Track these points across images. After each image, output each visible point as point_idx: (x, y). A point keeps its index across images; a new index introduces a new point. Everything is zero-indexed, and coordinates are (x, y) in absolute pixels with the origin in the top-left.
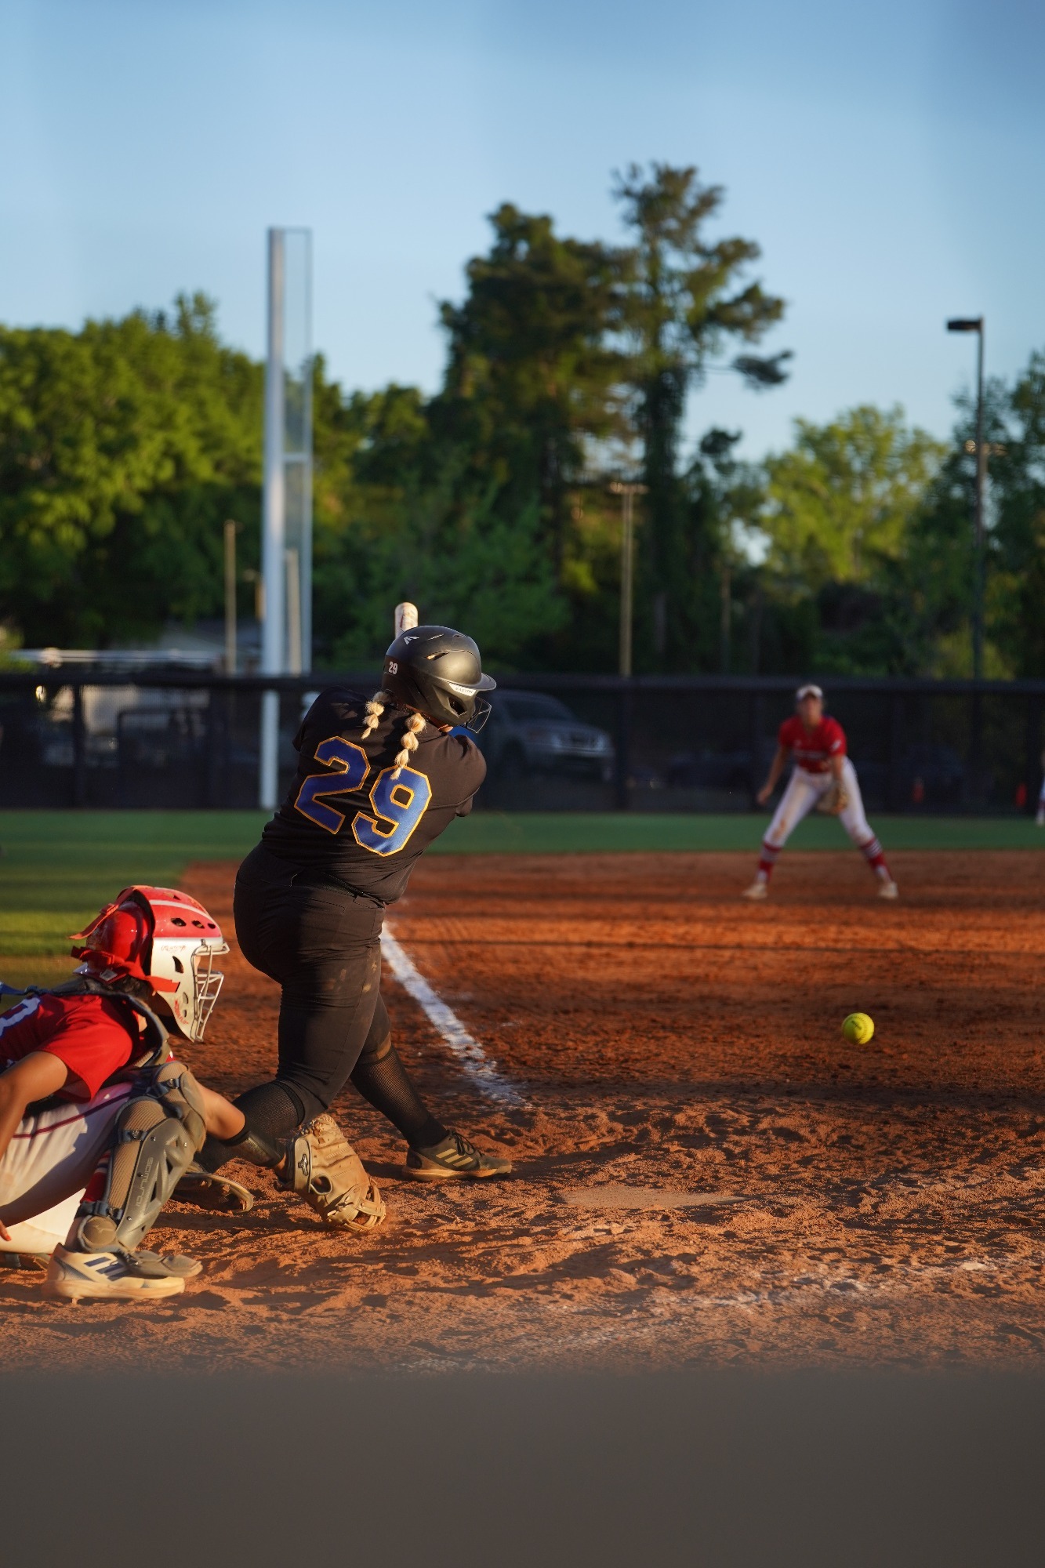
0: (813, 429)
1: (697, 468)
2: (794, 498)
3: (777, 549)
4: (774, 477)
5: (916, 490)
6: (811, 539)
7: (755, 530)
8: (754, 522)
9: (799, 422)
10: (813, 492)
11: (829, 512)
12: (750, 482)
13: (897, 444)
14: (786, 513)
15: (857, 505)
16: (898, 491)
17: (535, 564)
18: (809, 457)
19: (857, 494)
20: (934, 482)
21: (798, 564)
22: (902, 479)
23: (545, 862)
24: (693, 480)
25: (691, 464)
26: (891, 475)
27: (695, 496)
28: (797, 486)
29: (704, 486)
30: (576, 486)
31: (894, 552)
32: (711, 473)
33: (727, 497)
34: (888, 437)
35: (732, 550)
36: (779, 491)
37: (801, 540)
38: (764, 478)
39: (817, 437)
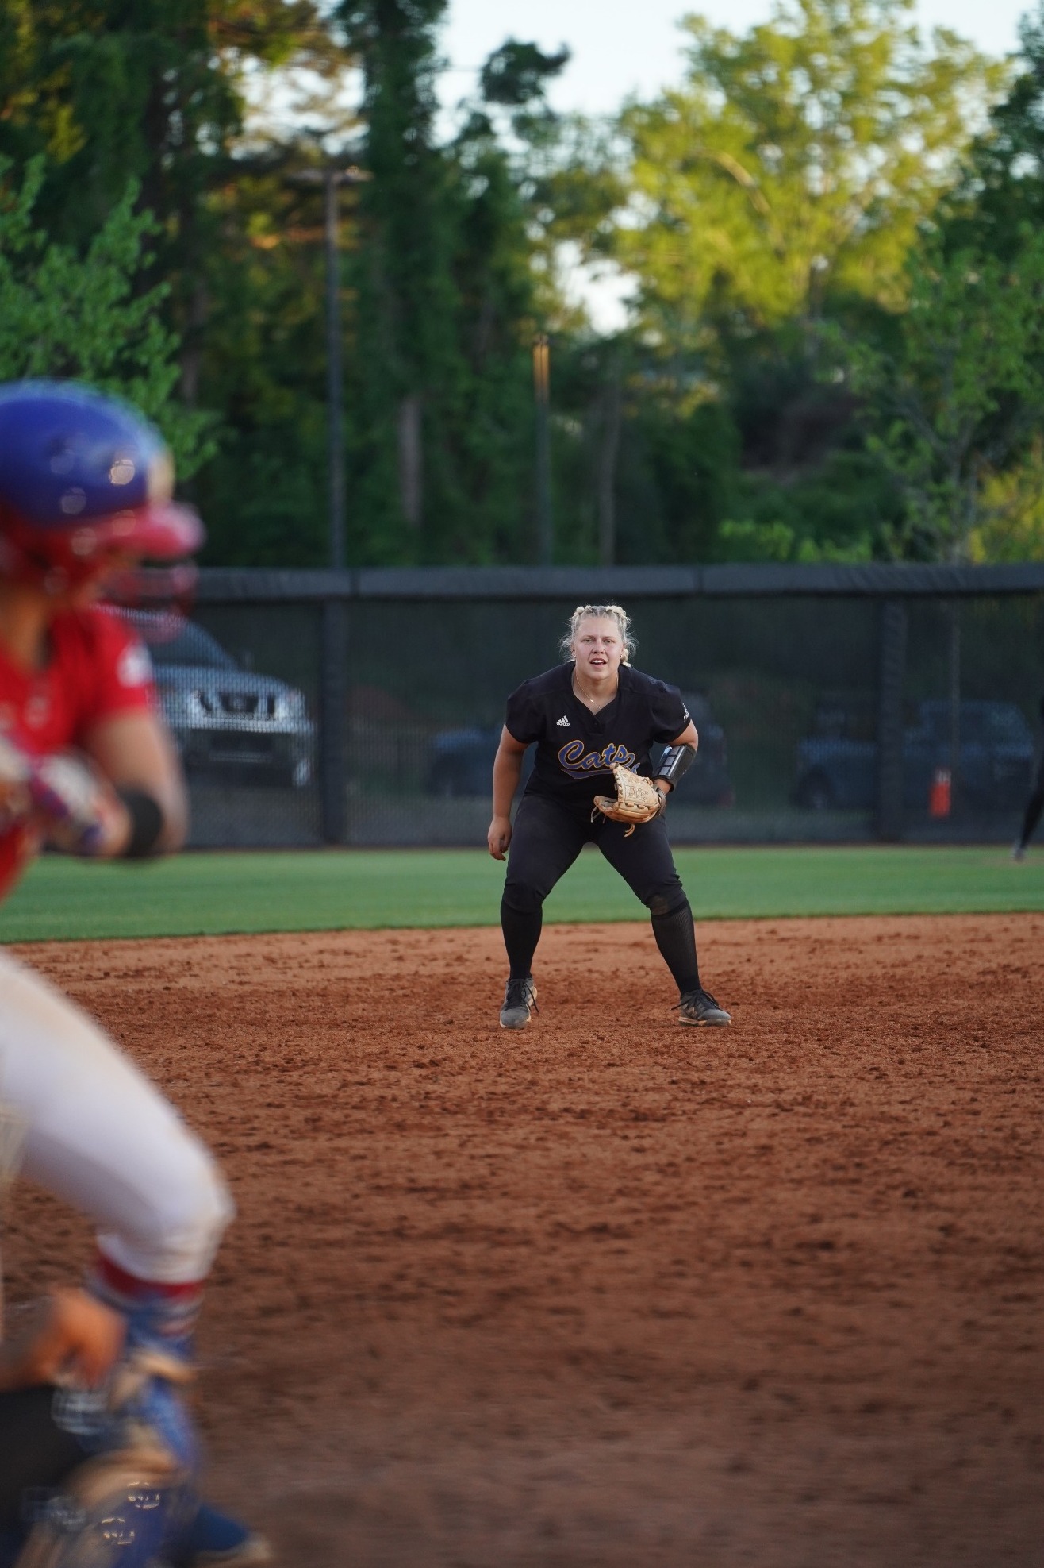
0: (722, 34)
1: (480, 128)
2: (684, 189)
3: (647, 300)
4: (640, 148)
5: (940, 163)
6: (721, 279)
7: (606, 266)
8: (603, 246)
9: (692, 22)
10: (725, 175)
11: (758, 218)
12: (593, 160)
13: (902, 65)
14: (668, 224)
15: (814, 200)
16: (903, 169)
17: (136, 338)
18: (716, 99)
19: (816, 179)
20: (978, 146)
21: (697, 336)
22: (912, 143)
23: (152, 956)
24: (470, 156)
25: (463, 119)
26: (886, 137)
27: (478, 187)
28: (688, 166)
29: (493, 167)
30: (225, 170)
31: (892, 299)
32: (509, 141)
33: (546, 191)
34: (881, 52)
35: (554, 308)
36: (653, 179)
37: (700, 283)
38: (621, 147)
39: (730, 51)
